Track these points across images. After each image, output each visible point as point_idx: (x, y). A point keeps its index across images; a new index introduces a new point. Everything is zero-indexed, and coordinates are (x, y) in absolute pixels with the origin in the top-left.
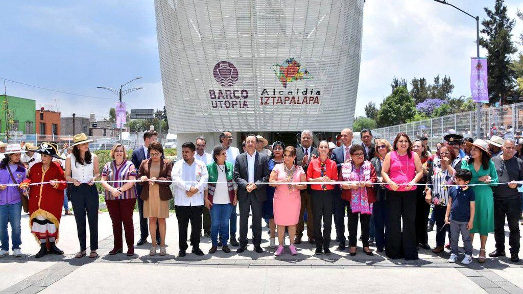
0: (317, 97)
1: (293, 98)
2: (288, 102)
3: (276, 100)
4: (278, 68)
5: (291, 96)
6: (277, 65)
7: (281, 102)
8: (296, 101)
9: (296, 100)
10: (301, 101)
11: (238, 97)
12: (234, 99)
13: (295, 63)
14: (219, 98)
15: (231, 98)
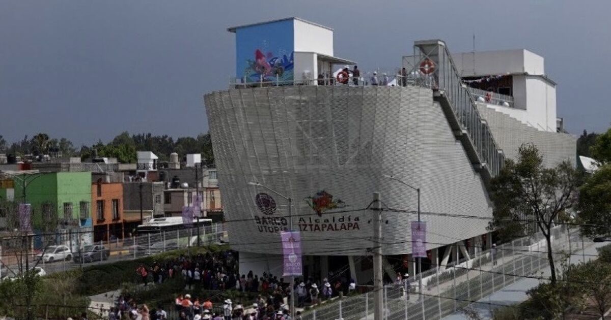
0: (356, 223)
1: (330, 225)
2: (325, 229)
3: (313, 227)
4: (311, 199)
5: (327, 224)
6: (310, 197)
7: (319, 229)
8: (334, 229)
9: (334, 227)
10: (339, 227)
11: (279, 224)
12: (275, 225)
13: (327, 194)
14: (263, 224)
15: (273, 224)
